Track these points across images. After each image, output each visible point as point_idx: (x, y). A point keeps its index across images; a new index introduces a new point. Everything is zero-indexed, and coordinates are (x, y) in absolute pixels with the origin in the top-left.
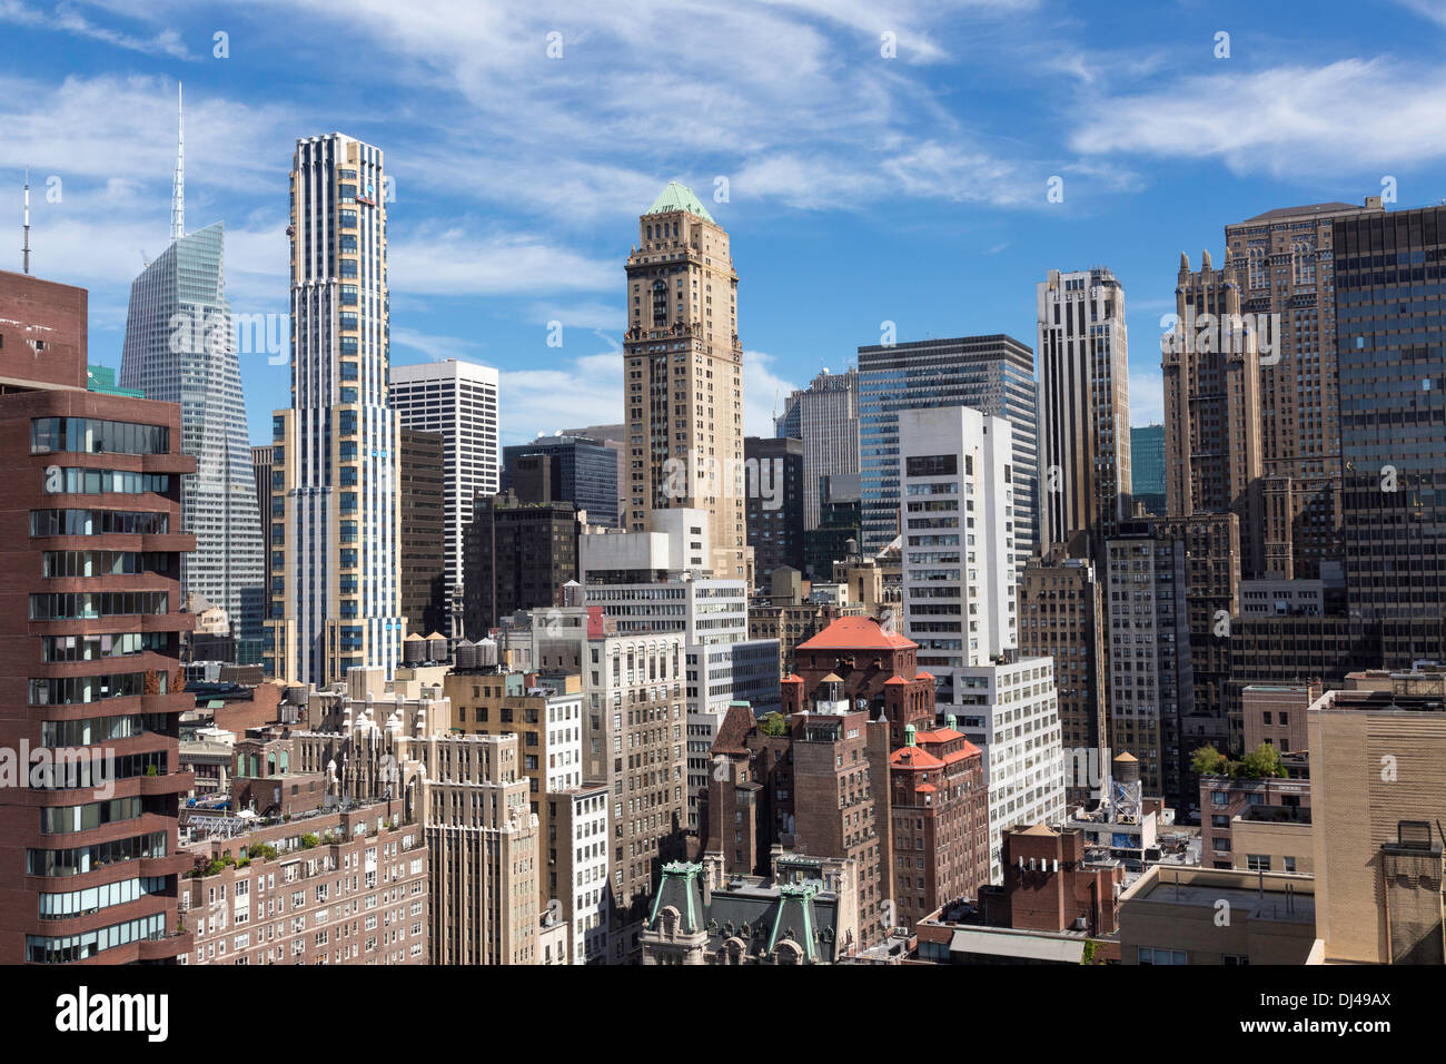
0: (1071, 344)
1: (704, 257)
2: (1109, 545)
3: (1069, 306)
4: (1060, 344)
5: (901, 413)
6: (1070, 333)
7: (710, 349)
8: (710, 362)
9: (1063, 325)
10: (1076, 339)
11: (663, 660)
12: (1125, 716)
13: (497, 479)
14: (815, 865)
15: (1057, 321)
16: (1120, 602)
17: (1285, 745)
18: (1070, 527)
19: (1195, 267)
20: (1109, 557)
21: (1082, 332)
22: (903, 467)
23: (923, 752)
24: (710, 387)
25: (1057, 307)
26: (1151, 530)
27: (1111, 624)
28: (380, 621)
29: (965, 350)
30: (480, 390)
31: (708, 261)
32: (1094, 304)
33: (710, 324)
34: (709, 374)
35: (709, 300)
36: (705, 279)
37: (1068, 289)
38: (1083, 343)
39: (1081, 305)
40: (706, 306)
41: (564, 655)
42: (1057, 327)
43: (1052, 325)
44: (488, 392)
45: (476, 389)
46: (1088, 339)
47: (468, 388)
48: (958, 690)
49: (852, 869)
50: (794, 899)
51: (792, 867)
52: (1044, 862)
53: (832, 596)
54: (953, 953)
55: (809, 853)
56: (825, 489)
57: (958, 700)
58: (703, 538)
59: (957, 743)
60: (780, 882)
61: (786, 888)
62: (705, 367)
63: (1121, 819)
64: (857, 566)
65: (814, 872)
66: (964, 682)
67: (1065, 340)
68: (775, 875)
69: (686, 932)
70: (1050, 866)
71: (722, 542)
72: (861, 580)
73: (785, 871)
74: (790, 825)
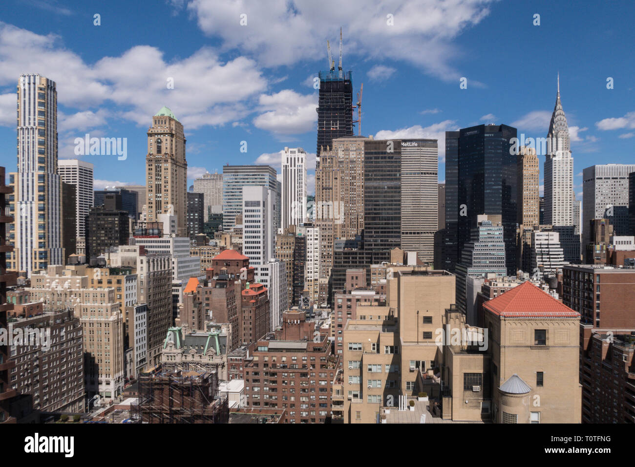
0: (291, 170)
3: (291, 158)
4: (288, 170)
5: (243, 187)
6: (291, 166)
7: (176, 163)
9: (289, 164)
10: (293, 168)
11: (165, 263)
13: (93, 201)
14: (219, 325)
15: (288, 162)
17: (356, 285)
18: (290, 224)
21: (295, 166)
22: (244, 204)
23: (250, 290)
25: (288, 158)
26: (312, 225)
28: (58, 249)
29: (257, 169)
30: (87, 171)
31: (176, 133)
32: (298, 158)
34: (176, 171)
36: (175, 139)
37: (291, 153)
38: (295, 170)
39: (295, 158)
41: (130, 261)
42: (287, 164)
44: (90, 171)
45: (85, 170)
46: (296, 168)
47: (82, 169)
48: (259, 272)
49: (230, 326)
50: (213, 336)
51: (212, 326)
52: (295, 321)
53: (216, 243)
54: (269, 349)
55: (217, 322)
56: (209, 209)
57: (259, 275)
58: (176, 224)
59: (260, 288)
60: (207, 331)
61: (210, 333)
62: (175, 168)
63: (304, 308)
64: (223, 234)
65: (219, 328)
66: (261, 269)
67: (290, 168)
68: (206, 329)
69: (177, 348)
70: (297, 322)
71: (179, 225)
72: (225, 238)
73: (209, 327)
74: (211, 313)
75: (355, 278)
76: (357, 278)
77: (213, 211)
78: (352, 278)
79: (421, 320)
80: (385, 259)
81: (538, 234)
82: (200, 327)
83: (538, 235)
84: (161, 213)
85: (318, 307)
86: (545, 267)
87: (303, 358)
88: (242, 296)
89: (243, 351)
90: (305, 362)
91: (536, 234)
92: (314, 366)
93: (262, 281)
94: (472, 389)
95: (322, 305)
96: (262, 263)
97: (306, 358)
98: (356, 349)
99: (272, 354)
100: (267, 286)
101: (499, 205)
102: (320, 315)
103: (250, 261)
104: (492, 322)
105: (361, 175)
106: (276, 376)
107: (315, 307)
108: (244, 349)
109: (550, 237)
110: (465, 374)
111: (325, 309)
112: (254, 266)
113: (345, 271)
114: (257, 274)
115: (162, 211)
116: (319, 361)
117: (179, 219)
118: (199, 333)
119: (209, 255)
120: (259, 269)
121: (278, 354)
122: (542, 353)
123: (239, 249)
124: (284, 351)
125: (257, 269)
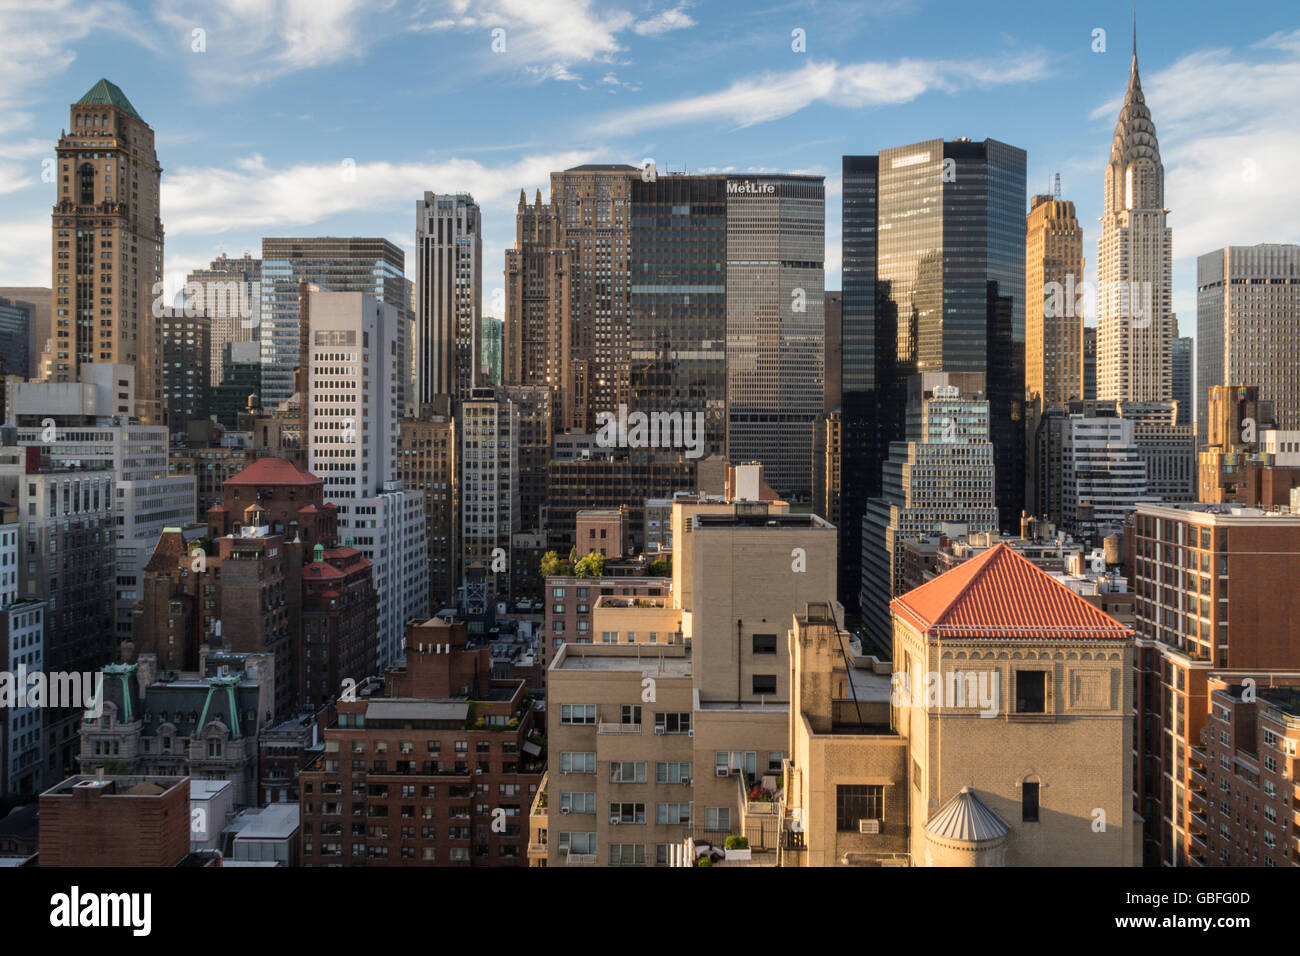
0: (441, 251)
1: (132, 147)
2: (466, 406)
3: (441, 221)
4: (433, 250)
6: (440, 242)
7: (135, 228)
8: (135, 239)
9: (435, 235)
10: (445, 247)
11: (96, 493)
12: (471, 535)
14: (239, 659)
15: (431, 232)
16: (472, 449)
17: (603, 552)
18: (436, 391)
19: (531, 201)
20: (464, 415)
21: (450, 241)
22: (312, 338)
23: (327, 565)
24: (135, 260)
25: (431, 221)
26: (496, 394)
27: (464, 465)
31: (135, 152)
32: (459, 221)
33: (136, 206)
34: (134, 249)
35: (135, 185)
36: (132, 167)
37: (440, 208)
38: (450, 251)
39: (450, 221)
40: (132, 190)
42: (431, 236)
43: (427, 234)
46: (454, 247)
48: (352, 517)
49: (271, 661)
50: (221, 688)
51: (221, 662)
52: (439, 646)
53: (241, 441)
54: (367, 721)
55: (234, 650)
56: (227, 353)
57: (352, 524)
58: (130, 390)
59: (355, 558)
60: (208, 675)
61: (214, 680)
62: (130, 243)
63: (471, 611)
64: (261, 417)
65: (237, 666)
66: (358, 510)
67: (437, 247)
68: (203, 669)
69: (122, 722)
70: (443, 649)
71: (139, 394)
72: (265, 429)
73: (213, 666)
74: (217, 628)
75: (598, 534)
76: (604, 533)
77: (239, 356)
78: (593, 533)
79: (748, 646)
80: (683, 484)
81: (1079, 422)
82: (191, 664)
83: (1080, 427)
84: (91, 361)
85: (508, 611)
86: (1097, 507)
87: (458, 745)
88: (303, 581)
89: (302, 729)
90: (462, 755)
91: (1075, 422)
92: (485, 766)
93: (359, 541)
94: (855, 828)
95: (520, 605)
96: (359, 494)
97: (465, 745)
98: (580, 720)
99: (374, 734)
100: (371, 553)
101: (979, 348)
102: (512, 630)
103: (327, 488)
104: (909, 651)
105: (625, 265)
106: (385, 794)
107: (502, 608)
108: (308, 722)
109: (1113, 432)
110: (841, 789)
111: (526, 616)
112: (337, 502)
113: (573, 515)
114: (345, 523)
115: (96, 355)
116: (500, 752)
117: (139, 376)
118: (187, 681)
119: (221, 473)
120: (352, 510)
121: (392, 736)
122: (1036, 733)
123: (297, 456)
124: (408, 727)
125: (345, 510)
